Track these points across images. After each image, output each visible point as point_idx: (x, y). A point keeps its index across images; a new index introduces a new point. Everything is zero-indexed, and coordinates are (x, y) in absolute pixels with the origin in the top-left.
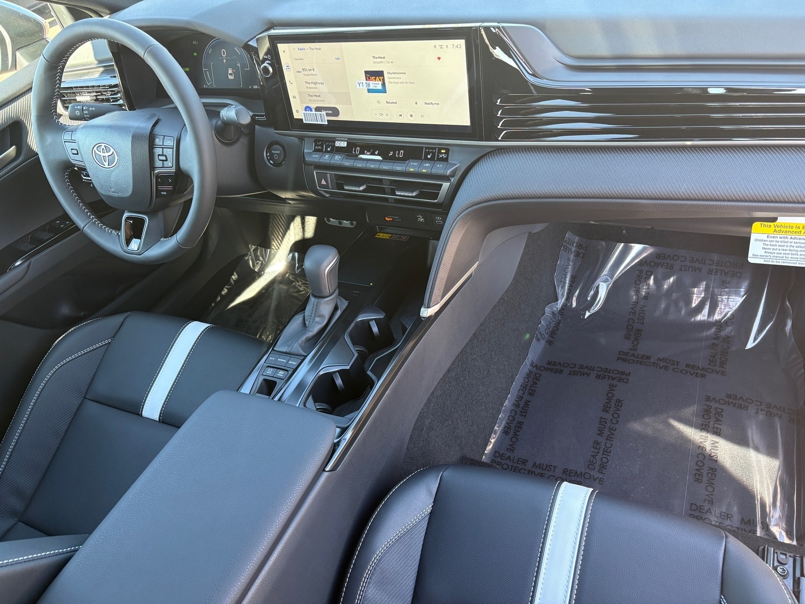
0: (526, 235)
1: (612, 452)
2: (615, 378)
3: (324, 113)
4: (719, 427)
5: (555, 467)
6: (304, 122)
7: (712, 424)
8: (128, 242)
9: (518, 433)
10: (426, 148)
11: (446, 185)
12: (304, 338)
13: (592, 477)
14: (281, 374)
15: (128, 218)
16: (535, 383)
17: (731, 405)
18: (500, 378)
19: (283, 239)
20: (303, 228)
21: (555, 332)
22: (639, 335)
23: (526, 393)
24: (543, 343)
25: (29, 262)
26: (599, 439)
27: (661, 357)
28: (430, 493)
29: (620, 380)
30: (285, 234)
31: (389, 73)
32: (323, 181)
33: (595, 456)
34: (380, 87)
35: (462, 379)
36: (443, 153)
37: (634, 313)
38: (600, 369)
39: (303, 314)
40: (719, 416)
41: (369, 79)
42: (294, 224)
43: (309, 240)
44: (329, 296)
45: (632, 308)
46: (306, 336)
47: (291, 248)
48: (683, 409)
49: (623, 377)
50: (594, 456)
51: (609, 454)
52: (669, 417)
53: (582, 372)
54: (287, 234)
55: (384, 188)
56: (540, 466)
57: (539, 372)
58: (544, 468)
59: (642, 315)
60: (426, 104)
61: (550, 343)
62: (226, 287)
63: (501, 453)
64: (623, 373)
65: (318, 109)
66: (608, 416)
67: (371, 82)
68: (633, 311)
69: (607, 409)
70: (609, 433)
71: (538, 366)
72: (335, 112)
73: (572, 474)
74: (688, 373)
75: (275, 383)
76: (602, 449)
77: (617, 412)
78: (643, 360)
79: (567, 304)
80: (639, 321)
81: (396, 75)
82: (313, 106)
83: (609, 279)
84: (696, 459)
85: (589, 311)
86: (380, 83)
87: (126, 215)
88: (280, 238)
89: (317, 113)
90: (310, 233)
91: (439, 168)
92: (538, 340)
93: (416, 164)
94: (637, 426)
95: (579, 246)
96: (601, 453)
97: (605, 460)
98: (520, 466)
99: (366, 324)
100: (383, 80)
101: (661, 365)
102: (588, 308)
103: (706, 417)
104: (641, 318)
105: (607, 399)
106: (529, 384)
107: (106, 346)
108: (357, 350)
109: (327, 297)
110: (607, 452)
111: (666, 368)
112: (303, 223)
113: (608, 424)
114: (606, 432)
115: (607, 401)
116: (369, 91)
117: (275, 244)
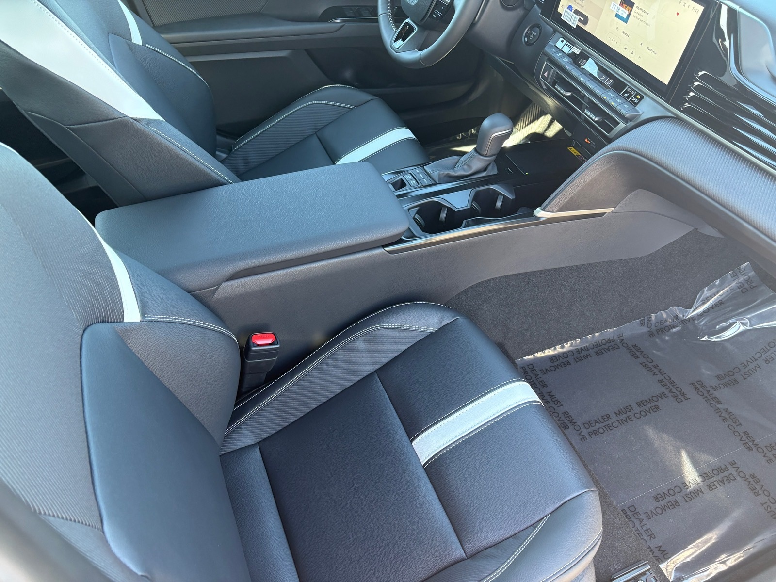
0: (691, 229)
1: (612, 431)
2: (672, 392)
3: (578, 17)
4: (718, 486)
5: (562, 405)
6: (562, 18)
7: (714, 480)
8: (396, 40)
9: (559, 367)
10: (629, 87)
11: (622, 125)
12: (446, 172)
13: (580, 431)
14: (414, 183)
15: (407, 24)
16: (608, 349)
17: (746, 482)
18: (579, 320)
19: (528, 125)
20: (549, 126)
21: (664, 331)
22: (731, 384)
23: (594, 350)
24: (645, 329)
25: (344, 24)
26: (613, 416)
27: (730, 409)
28: (441, 322)
29: (675, 397)
30: (533, 122)
31: (638, 8)
32: (546, 73)
33: (598, 422)
34: (625, 16)
35: (541, 290)
36: (637, 98)
37: (745, 366)
38: (669, 379)
39: (459, 158)
40: (726, 480)
41: (622, 5)
42: (544, 118)
43: (546, 137)
44: (485, 156)
45: (747, 361)
46: (449, 172)
47: (528, 135)
48: (703, 453)
49: (680, 397)
50: (596, 422)
51: (609, 430)
52: (685, 448)
53: (652, 369)
54: (534, 122)
55: (582, 103)
56: (552, 396)
57: (620, 345)
58: (554, 400)
59: (751, 372)
60: (648, 48)
61: (651, 334)
62: (463, 134)
63: (534, 368)
64: (683, 394)
65: (577, 12)
66: (637, 409)
67: (621, 8)
68: (746, 364)
69: (641, 404)
70: (624, 419)
71: (624, 341)
72: (585, 20)
73: (568, 419)
74: (740, 437)
75: (406, 185)
76: (607, 423)
77: (647, 412)
78: (712, 400)
79: (695, 319)
80: (743, 375)
81: (641, 12)
82: (575, 7)
83: (749, 324)
84: (673, 488)
85: (708, 337)
86: (627, 12)
87: (408, 20)
88: (527, 122)
89: (574, 14)
90: (550, 133)
91: (625, 109)
92: (642, 324)
93: (612, 95)
94: (651, 432)
95: (749, 281)
96: (604, 424)
97: (601, 430)
98: (538, 385)
99: (496, 194)
100: (631, 11)
101: (723, 415)
102: (710, 335)
103: (715, 472)
104: (748, 373)
105: (649, 399)
106: (603, 347)
107: (349, 110)
108: (472, 205)
109: (482, 155)
110: (609, 427)
111: (724, 420)
112: (551, 122)
113: (631, 414)
114: (623, 417)
115: (648, 401)
116: (617, 16)
117: (520, 125)
